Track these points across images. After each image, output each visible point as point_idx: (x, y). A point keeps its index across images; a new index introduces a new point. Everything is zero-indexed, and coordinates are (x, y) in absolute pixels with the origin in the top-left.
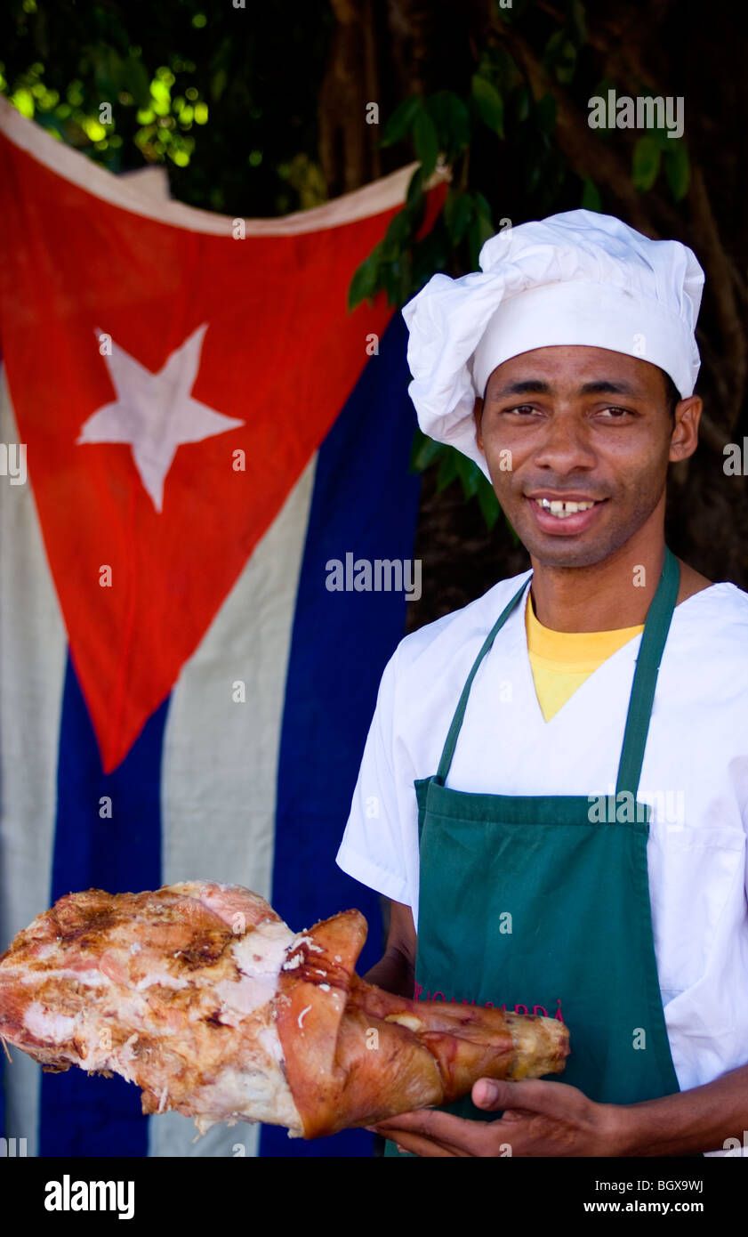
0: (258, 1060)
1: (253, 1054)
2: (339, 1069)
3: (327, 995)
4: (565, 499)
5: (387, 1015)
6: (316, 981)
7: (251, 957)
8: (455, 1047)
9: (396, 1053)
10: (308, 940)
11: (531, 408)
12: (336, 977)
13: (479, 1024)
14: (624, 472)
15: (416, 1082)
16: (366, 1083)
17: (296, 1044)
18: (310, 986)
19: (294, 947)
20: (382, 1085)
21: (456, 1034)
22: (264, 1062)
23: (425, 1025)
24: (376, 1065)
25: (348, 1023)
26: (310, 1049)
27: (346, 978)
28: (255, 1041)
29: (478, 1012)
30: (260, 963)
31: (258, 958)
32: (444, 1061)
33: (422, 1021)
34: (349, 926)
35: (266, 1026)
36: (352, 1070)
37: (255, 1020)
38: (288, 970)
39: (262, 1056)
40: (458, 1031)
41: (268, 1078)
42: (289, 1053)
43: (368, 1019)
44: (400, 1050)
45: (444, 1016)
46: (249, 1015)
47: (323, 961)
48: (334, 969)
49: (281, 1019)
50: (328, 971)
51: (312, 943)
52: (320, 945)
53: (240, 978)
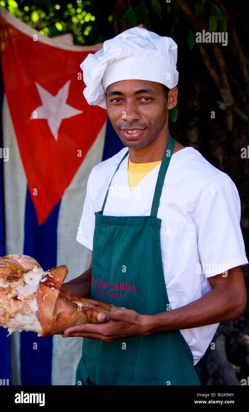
0: (28, 311)
1: (27, 309)
2: (55, 314)
3: (53, 291)
4: (132, 130)
5: (72, 300)
6: (50, 286)
7: (29, 279)
8: (93, 313)
9: (74, 312)
10: (49, 273)
11: (120, 100)
12: (57, 285)
13: (101, 307)
14: (150, 119)
15: (79, 322)
16: (63, 320)
17: (42, 305)
18: (48, 288)
19: (45, 275)
20: (68, 321)
21: (93, 309)
22: (30, 312)
23: (84, 305)
24: (67, 315)
25: (60, 300)
26: (46, 307)
27: (60, 286)
28: (28, 305)
29: (101, 303)
30: (32, 281)
31: (31, 279)
32: (89, 316)
33: (83, 304)
34: (63, 270)
35: (31, 301)
36: (59, 315)
37: (28, 298)
38: (42, 282)
39: (30, 310)
40: (94, 308)
41: (31, 317)
42: (40, 308)
43: (66, 300)
44: (75, 311)
45: (90, 303)
46: (27, 297)
47: (53, 280)
48: (57, 283)
49: (38, 297)
50: (55, 284)
51: (50, 274)
52: (53, 275)
53: (25, 285)
